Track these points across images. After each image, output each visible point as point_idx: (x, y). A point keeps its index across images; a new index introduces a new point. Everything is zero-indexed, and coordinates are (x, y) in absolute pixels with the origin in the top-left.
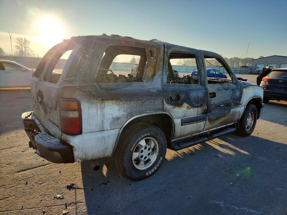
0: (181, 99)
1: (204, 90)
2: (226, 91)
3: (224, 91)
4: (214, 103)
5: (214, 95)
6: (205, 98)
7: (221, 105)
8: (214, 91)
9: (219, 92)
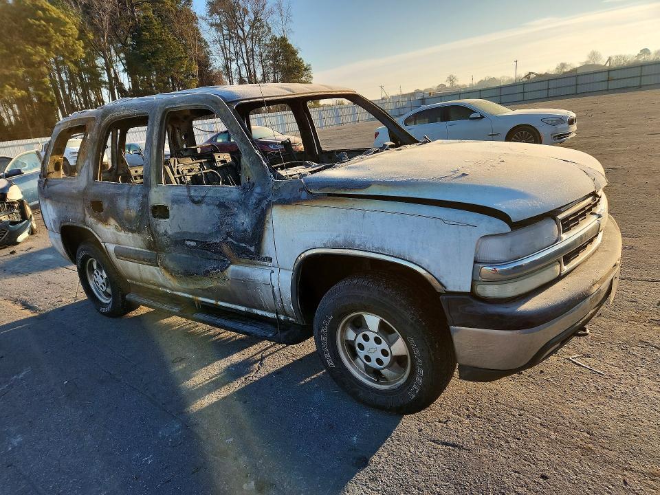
0: (105, 210)
1: (140, 198)
2: (196, 207)
3: (189, 205)
4: (165, 231)
5: (162, 212)
6: (142, 215)
7: (188, 243)
8: (163, 203)
9: (176, 206)
